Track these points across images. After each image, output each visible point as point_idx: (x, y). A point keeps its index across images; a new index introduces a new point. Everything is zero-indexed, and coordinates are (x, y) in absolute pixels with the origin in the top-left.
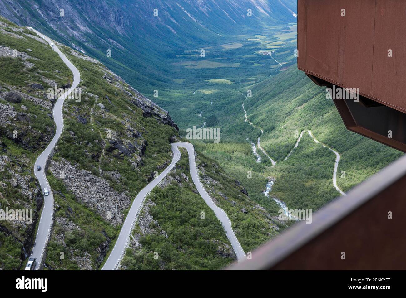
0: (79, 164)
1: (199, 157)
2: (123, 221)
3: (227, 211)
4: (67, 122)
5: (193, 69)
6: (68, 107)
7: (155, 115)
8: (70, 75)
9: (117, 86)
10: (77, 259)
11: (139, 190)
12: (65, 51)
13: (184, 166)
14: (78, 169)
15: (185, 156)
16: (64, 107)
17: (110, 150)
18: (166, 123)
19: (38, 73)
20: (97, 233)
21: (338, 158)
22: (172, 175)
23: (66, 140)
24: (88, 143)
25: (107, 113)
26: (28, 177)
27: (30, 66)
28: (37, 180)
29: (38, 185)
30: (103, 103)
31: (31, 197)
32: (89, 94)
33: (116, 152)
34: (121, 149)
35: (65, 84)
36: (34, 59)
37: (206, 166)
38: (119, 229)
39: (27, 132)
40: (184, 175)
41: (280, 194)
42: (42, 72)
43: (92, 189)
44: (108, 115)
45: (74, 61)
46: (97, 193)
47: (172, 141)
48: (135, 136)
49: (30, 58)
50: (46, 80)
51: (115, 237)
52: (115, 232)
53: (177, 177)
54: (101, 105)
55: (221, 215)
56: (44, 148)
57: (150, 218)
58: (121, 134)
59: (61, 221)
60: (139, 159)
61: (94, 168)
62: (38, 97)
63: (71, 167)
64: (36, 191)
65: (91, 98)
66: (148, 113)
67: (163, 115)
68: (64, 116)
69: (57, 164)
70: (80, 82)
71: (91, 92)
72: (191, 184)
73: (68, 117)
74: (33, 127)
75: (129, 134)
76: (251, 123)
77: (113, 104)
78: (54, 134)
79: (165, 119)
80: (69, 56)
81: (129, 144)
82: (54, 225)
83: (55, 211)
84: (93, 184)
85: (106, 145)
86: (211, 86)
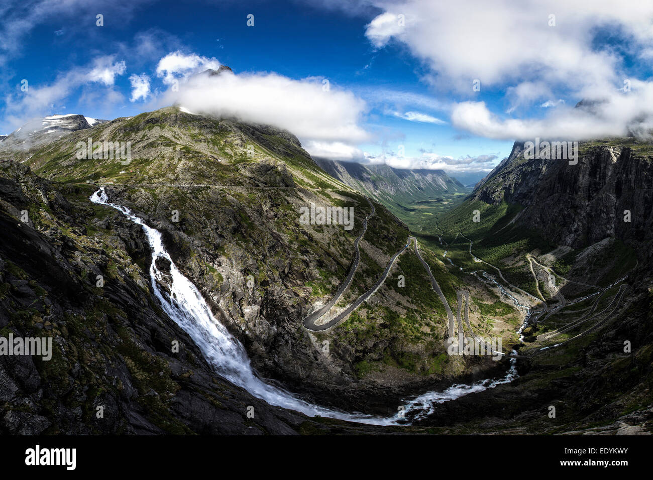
0: (371, 243)
6: (369, 221)
8: (371, 209)
14: (371, 245)
15: (413, 242)
23: (368, 234)
26: (351, 246)
34: (388, 238)
47: (408, 236)
52: (382, 270)
61: (377, 245)
63: (368, 244)
70: (375, 212)
72: (414, 253)
73: (369, 225)
75: (392, 233)
81: (391, 237)
86: (425, 215)
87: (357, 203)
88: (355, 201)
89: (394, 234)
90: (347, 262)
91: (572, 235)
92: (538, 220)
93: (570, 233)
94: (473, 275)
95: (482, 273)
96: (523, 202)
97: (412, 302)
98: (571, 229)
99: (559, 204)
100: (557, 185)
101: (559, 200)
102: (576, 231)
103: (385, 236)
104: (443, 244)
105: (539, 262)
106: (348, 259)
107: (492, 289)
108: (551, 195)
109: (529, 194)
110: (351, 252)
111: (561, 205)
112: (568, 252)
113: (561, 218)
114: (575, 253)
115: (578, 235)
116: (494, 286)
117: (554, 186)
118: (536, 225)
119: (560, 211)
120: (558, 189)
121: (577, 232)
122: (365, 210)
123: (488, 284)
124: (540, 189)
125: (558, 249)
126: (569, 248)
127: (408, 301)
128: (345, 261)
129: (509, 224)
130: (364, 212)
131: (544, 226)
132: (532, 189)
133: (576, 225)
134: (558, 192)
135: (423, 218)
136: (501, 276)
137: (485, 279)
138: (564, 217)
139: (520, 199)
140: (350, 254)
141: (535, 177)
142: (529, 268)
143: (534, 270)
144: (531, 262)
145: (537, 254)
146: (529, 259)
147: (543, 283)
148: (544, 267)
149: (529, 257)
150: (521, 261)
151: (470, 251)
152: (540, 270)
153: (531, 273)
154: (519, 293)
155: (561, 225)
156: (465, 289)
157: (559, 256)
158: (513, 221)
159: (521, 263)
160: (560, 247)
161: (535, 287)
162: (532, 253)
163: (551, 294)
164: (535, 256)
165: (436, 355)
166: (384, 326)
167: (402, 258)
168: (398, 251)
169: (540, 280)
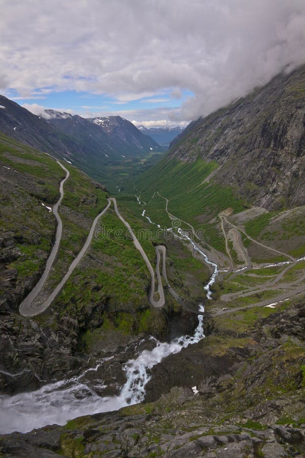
0: (71, 208)
1: (118, 203)
2: (90, 229)
3: (129, 223)
5: (114, 170)
6: (65, 186)
7: (101, 188)
9: (84, 177)
10: (73, 244)
11: (96, 217)
12: (62, 163)
13: (112, 207)
14: (71, 210)
15: (112, 203)
16: (63, 186)
17: (83, 202)
18: (105, 191)
19: (51, 172)
20: (80, 234)
21: (168, 201)
22: (108, 211)
23: (65, 199)
24: (74, 200)
27: (47, 169)
33: (85, 203)
34: (88, 201)
35: (63, 177)
37: (121, 207)
40: (112, 211)
41: (148, 215)
44: (82, 189)
46: (79, 219)
47: (107, 198)
48: (93, 196)
49: (47, 166)
50: (55, 175)
51: (88, 235)
53: (110, 211)
55: (127, 224)
56: (56, 202)
57: (100, 227)
58: (88, 196)
59: (65, 231)
60: (95, 205)
63: (68, 209)
65: (74, 182)
69: (62, 208)
70: (69, 176)
71: (74, 180)
73: (66, 190)
75: (91, 196)
76: (137, 190)
77: (83, 184)
78: (60, 197)
79: (104, 189)
80: (64, 165)
81: (91, 199)
82: (63, 233)
83: (63, 227)
84: (78, 215)
85: (82, 200)
86: (121, 176)
91: (268, 196)
92: (233, 178)
93: (267, 193)
96: (218, 159)
97: (119, 262)
98: (269, 190)
99: (259, 161)
100: (259, 139)
101: (259, 157)
102: (274, 191)
105: (230, 221)
107: (185, 244)
108: (251, 151)
109: (226, 150)
111: (261, 162)
112: (262, 213)
113: (258, 177)
114: (269, 216)
115: (276, 197)
117: (256, 139)
118: (231, 184)
119: (259, 169)
120: (260, 143)
121: (276, 193)
124: (238, 145)
125: (252, 209)
126: (264, 210)
129: (203, 182)
131: (239, 185)
132: (230, 144)
133: (275, 186)
134: (259, 148)
135: (120, 178)
138: (262, 176)
139: (216, 156)
141: (234, 131)
142: (220, 226)
143: (224, 229)
144: (222, 221)
145: (229, 214)
146: (221, 217)
147: (232, 242)
148: (234, 226)
149: (220, 215)
150: (213, 219)
151: (166, 209)
152: (231, 229)
153: (222, 231)
154: (209, 250)
155: (257, 185)
156: (162, 244)
157: (252, 217)
158: (207, 180)
159: (213, 221)
160: (254, 208)
161: (224, 245)
162: (224, 212)
163: (239, 255)
164: (226, 215)
165: (143, 312)
166: (97, 289)
167: (103, 219)
168: (100, 213)
169: (230, 239)
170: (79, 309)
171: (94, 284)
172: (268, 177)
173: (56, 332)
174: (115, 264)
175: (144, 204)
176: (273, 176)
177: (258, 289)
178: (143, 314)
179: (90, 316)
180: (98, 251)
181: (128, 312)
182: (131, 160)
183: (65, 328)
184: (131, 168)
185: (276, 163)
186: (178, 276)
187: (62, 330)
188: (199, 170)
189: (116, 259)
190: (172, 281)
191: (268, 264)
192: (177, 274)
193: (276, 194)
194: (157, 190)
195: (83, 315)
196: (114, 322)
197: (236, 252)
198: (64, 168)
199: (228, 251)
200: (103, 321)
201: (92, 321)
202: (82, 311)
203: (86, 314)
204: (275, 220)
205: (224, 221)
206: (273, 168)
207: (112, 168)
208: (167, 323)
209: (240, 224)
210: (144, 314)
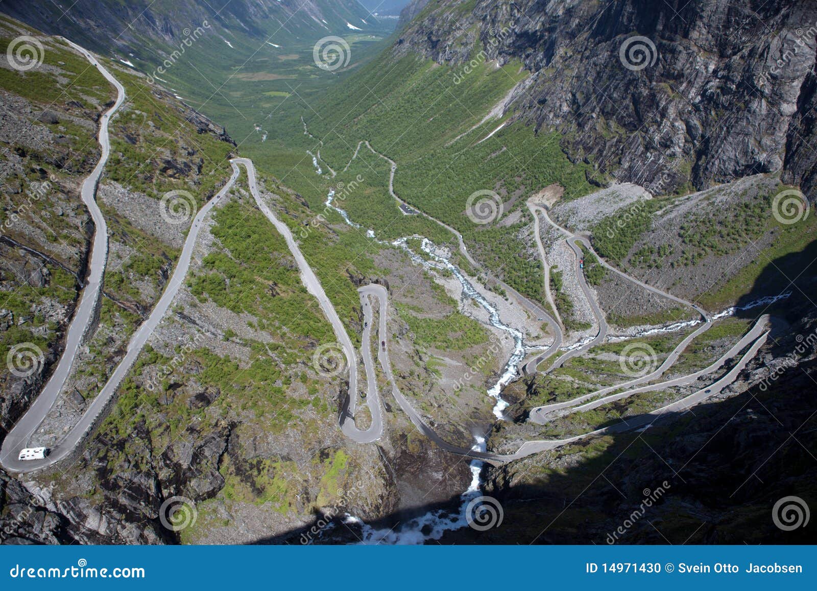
0: (131, 187)
1: (259, 173)
2: (184, 242)
3: (288, 224)
4: (113, 143)
5: (250, 82)
6: (113, 127)
7: (211, 131)
8: (113, 91)
10: (137, 284)
11: (198, 209)
12: (105, 64)
13: (243, 181)
14: (130, 192)
15: (244, 171)
16: (109, 127)
17: (164, 170)
18: (223, 139)
19: (75, 89)
21: (394, 166)
22: (232, 192)
23: (114, 162)
24: (139, 165)
25: (158, 131)
26: (74, 204)
27: (65, 81)
28: (86, 206)
29: (87, 212)
30: (153, 120)
31: (80, 225)
32: (136, 111)
33: (171, 171)
34: (176, 168)
35: (108, 102)
36: (68, 73)
37: (265, 181)
38: (180, 250)
39: (68, 155)
40: (243, 191)
41: (341, 204)
42: (79, 88)
43: (148, 212)
44: (158, 134)
45: (117, 75)
46: (154, 215)
47: (230, 158)
49: (64, 72)
50: (85, 97)
51: (176, 259)
52: (176, 253)
53: (236, 194)
54: (151, 123)
55: (283, 229)
56: (90, 172)
57: (211, 237)
58: (174, 153)
59: (115, 247)
60: (196, 178)
61: (149, 190)
62: (77, 116)
63: (123, 190)
64: (85, 217)
65: (138, 116)
66: (202, 130)
67: (220, 131)
68: (110, 137)
69: (106, 187)
70: (126, 99)
71: (138, 109)
72: (251, 200)
73: (116, 138)
74: (74, 150)
75: (184, 152)
76: (311, 136)
78: (101, 156)
79: (221, 135)
80: (111, 70)
81: (185, 163)
82: (108, 252)
83: (109, 238)
84: (149, 206)
85: (159, 165)
86: (270, 99)
87: (64, 76)
88: (57, 71)
89: (189, 154)
90: (73, 251)
91: (651, 156)
92: (565, 108)
93: (647, 148)
94: (399, 248)
95: (420, 242)
96: (527, 56)
97: (263, 327)
98: (651, 139)
102: (665, 143)
103: (168, 162)
104: (323, 173)
105: (557, 220)
106: (74, 243)
107: (440, 281)
110: (78, 221)
112: (635, 199)
113: (627, 108)
114: (651, 206)
115: (669, 158)
116: (446, 274)
121: (669, 147)
122: (93, 94)
123: (435, 269)
124: (576, 21)
125: (609, 190)
126: (639, 191)
127: (250, 325)
128: (66, 250)
129: (487, 118)
130: (93, 101)
131: (580, 125)
133: (666, 130)
135: (267, 105)
136: (463, 249)
137: (426, 256)
138: (636, 103)
140: (77, 228)
142: (532, 233)
143: (542, 239)
144: (537, 220)
145: (555, 200)
146: (532, 209)
147: (560, 274)
148: (567, 233)
149: (533, 203)
150: (513, 214)
151: (391, 188)
152: (557, 239)
153: (534, 245)
154: (502, 293)
155: (624, 125)
156: (377, 282)
157: (610, 210)
158: (497, 111)
159: (514, 219)
160: (614, 185)
161: (541, 282)
162: (540, 195)
163: (577, 306)
164: (547, 203)
165: (327, 456)
166: (204, 399)
167: (221, 215)
168: (209, 198)
169: (555, 267)
170: (159, 453)
171: (194, 388)
172: (650, 106)
173: (100, 510)
174: (250, 334)
175: (331, 175)
176: (663, 103)
177: (621, 390)
178: (327, 461)
179: (190, 469)
180: (206, 300)
181: (287, 458)
182: (295, 57)
183: (123, 500)
184: (294, 77)
185: (669, 71)
186: (421, 363)
187: (115, 504)
188: (477, 84)
189: (255, 320)
190: (404, 378)
191: (648, 327)
192: (416, 358)
193: (668, 152)
194: (363, 138)
195: (167, 466)
196: (253, 484)
197: (569, 299)
198: (110, 78)
199: (550, 297)
200: (223, 482)
201: (193, 483)
202: (165, 456)
203: (177, 466)
204: (665, 219)
205: (541, 220)
206: (662, 84)
207: (243, 77)
208: (389, 483)
209: (581, 226)
210: (330, 463)
